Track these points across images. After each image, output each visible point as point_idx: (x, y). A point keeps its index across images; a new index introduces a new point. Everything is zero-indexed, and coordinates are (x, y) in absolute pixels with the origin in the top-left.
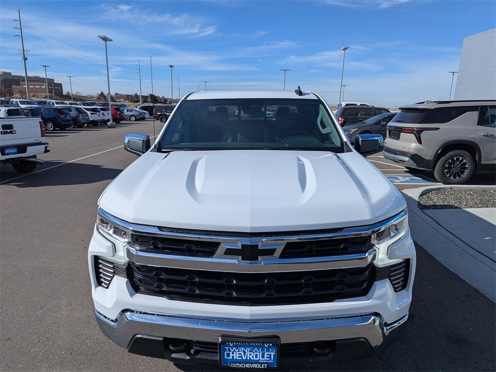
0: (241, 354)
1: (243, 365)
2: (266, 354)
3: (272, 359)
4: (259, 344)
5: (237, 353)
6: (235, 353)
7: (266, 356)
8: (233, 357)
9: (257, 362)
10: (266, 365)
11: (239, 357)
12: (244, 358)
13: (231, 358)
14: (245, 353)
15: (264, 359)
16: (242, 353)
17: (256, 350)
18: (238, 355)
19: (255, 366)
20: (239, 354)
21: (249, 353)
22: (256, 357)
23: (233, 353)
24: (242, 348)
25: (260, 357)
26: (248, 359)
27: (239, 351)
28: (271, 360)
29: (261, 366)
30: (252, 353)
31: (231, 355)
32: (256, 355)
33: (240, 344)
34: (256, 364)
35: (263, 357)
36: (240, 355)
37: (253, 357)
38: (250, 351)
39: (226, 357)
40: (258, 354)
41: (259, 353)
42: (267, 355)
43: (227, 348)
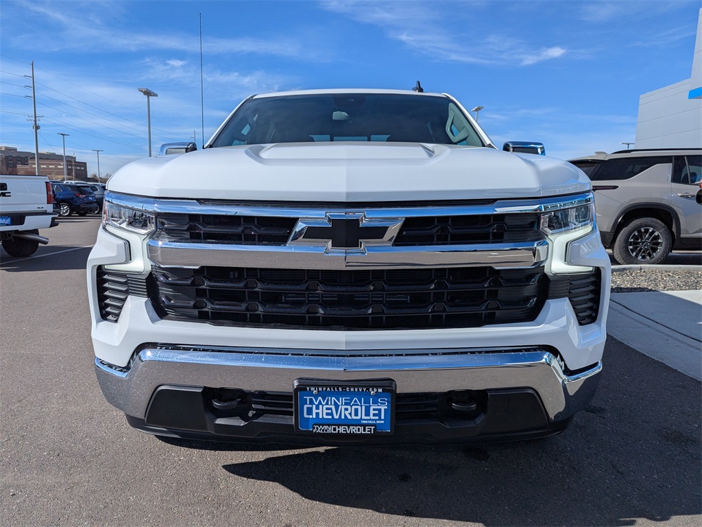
0: (331, 409)
1: (335, 429)
2: (372, 408)
3: (383, 417)
4: (360, 390)
5: (325, 407)
6: (321, 406)
7: (372, 412)
8: (317, 414)
9: (357, 423)
10: (373, 428)
11: (327, 414)
12: (336, 417)
13: (314, 417)
14: (337, 406)
15: (368, 418)
16: (333, 407)
17: (355, 401)
18: (325, 411)
19: (354, 430)
20: (327, 409)
21: (344, 407)
22: (356, 414)
23: (317, 408)
24: (333, 398)
25: (362, 414)
26: (343, 417)
27: (327, 404)
28: (380, 419)
29: (364, 430)
30: (349, 407)
31: (314, 411)
32: (356, 410)
33: (328, 389)
34: (356, 426)
35: (367, 414)
36: (330, 411)
37: (350, 414)
38: (346, 404)
39: (306, 416)
40: (359, 407)
41: (361, 406)
42: (374, 410)
43: (308, 398)
